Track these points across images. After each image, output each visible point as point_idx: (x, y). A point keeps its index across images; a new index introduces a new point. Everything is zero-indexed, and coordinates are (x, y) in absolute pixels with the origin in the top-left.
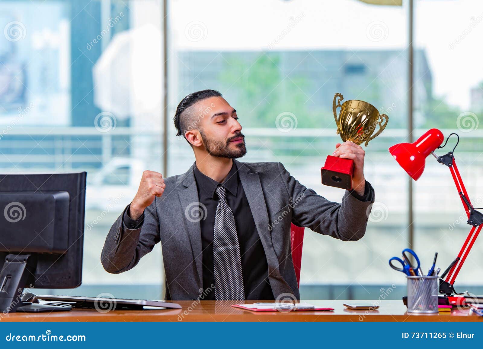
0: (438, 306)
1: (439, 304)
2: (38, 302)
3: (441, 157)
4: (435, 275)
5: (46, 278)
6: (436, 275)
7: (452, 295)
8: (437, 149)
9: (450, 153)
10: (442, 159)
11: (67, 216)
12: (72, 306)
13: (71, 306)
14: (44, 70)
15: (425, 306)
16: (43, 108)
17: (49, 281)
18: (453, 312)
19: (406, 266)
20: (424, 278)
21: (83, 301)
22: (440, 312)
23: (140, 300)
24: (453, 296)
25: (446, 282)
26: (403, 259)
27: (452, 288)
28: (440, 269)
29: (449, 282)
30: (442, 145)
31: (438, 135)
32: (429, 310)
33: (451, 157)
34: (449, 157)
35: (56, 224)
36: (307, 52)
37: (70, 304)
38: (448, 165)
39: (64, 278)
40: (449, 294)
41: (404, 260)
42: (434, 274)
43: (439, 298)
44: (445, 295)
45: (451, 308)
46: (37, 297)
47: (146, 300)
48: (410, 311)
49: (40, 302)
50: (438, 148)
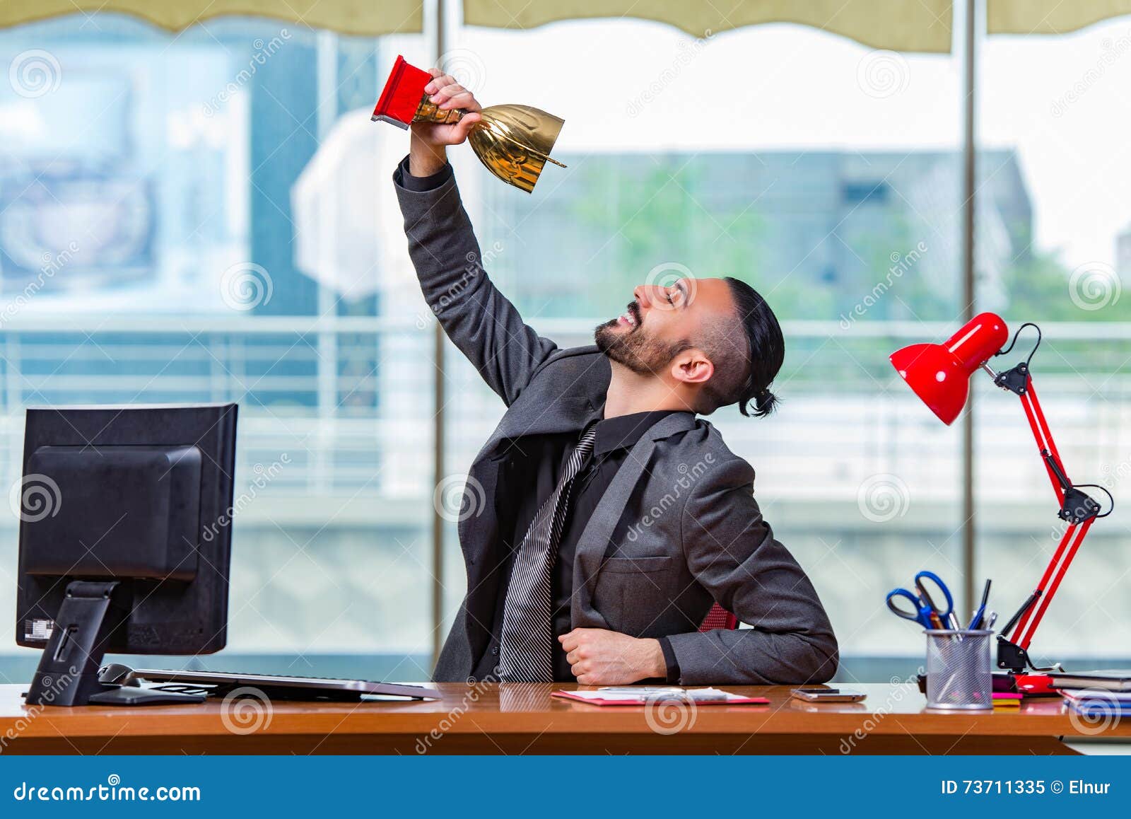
0: (992, 694)
1: (995, 690)
2: (138, 685)
3: (1002, 375)
4: (984, 628)
5: (151, 632)
6: (988, 628)
7: (1024, 671)
8: (994, 356)
9: (1022, 365)
10: (1004, 378)
11: (197, 498)
12: (208, 693)
13: (206, 693)
14: (194, 195)
15: (963, 695)
16: (190, 276)
17: (158, 639)
18: (1026, 708)
19: (924, 609)
20: (961, 634)
21: (232, 682)
22: (996, 708)
23: (353, 680)
24: (1027, 673)
25: (1012, 644)
26: (916, 593)
27: (1025, 658)
28: (996, 616)
29: (1019, 643)
30: (1004, 349)
31: (996, 327)
32: (972, 703)
33: (1025, 375)
34: (1020, 374)
35: (172, 517)
36: (753, 155)
37: (206, 689)
38: (1018, 392)
39: (190, 631)
40: (1018, 670)
41: (920, 596)
42: (983, 626)
43: (995, 677)
44: (1009, 673)
45: (1020, 700)
46: (135, 673)
47: (365, 681)
48: (932, 705)
49: (141, 684)
50: (996, 356)
